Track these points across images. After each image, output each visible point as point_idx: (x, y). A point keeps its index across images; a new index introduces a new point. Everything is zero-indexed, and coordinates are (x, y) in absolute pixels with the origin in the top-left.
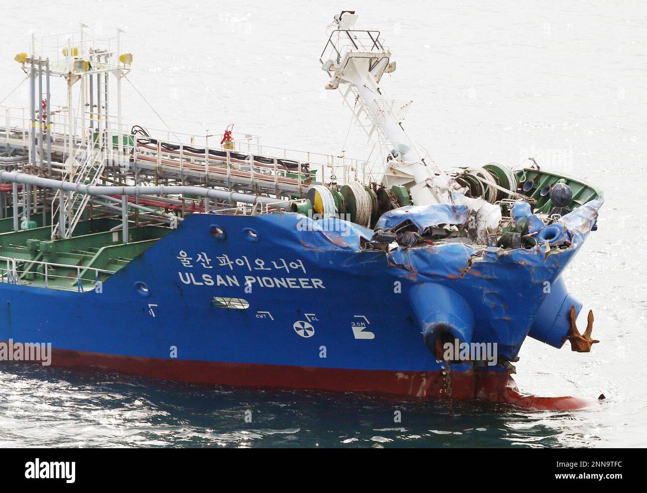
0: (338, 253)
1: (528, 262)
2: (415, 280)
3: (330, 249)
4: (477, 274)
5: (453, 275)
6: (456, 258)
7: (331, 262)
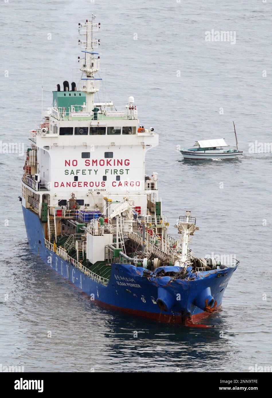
0: (139, 276)
1: (181, 283)
2: (157, 286)
3: (137, 275)
4: (171, 286)
5: (165, 285)
6: (166, 281)
7: (138, 280)
